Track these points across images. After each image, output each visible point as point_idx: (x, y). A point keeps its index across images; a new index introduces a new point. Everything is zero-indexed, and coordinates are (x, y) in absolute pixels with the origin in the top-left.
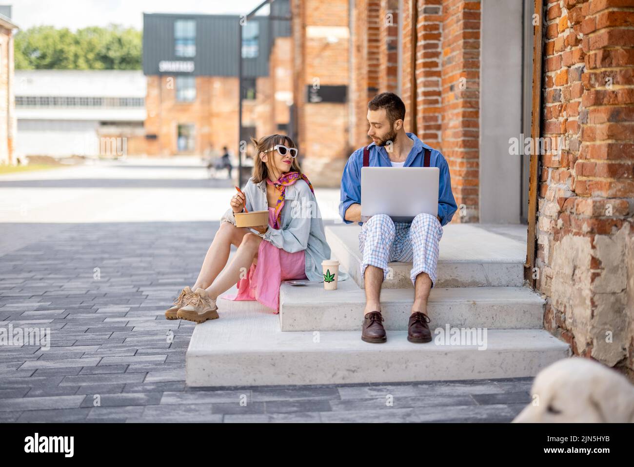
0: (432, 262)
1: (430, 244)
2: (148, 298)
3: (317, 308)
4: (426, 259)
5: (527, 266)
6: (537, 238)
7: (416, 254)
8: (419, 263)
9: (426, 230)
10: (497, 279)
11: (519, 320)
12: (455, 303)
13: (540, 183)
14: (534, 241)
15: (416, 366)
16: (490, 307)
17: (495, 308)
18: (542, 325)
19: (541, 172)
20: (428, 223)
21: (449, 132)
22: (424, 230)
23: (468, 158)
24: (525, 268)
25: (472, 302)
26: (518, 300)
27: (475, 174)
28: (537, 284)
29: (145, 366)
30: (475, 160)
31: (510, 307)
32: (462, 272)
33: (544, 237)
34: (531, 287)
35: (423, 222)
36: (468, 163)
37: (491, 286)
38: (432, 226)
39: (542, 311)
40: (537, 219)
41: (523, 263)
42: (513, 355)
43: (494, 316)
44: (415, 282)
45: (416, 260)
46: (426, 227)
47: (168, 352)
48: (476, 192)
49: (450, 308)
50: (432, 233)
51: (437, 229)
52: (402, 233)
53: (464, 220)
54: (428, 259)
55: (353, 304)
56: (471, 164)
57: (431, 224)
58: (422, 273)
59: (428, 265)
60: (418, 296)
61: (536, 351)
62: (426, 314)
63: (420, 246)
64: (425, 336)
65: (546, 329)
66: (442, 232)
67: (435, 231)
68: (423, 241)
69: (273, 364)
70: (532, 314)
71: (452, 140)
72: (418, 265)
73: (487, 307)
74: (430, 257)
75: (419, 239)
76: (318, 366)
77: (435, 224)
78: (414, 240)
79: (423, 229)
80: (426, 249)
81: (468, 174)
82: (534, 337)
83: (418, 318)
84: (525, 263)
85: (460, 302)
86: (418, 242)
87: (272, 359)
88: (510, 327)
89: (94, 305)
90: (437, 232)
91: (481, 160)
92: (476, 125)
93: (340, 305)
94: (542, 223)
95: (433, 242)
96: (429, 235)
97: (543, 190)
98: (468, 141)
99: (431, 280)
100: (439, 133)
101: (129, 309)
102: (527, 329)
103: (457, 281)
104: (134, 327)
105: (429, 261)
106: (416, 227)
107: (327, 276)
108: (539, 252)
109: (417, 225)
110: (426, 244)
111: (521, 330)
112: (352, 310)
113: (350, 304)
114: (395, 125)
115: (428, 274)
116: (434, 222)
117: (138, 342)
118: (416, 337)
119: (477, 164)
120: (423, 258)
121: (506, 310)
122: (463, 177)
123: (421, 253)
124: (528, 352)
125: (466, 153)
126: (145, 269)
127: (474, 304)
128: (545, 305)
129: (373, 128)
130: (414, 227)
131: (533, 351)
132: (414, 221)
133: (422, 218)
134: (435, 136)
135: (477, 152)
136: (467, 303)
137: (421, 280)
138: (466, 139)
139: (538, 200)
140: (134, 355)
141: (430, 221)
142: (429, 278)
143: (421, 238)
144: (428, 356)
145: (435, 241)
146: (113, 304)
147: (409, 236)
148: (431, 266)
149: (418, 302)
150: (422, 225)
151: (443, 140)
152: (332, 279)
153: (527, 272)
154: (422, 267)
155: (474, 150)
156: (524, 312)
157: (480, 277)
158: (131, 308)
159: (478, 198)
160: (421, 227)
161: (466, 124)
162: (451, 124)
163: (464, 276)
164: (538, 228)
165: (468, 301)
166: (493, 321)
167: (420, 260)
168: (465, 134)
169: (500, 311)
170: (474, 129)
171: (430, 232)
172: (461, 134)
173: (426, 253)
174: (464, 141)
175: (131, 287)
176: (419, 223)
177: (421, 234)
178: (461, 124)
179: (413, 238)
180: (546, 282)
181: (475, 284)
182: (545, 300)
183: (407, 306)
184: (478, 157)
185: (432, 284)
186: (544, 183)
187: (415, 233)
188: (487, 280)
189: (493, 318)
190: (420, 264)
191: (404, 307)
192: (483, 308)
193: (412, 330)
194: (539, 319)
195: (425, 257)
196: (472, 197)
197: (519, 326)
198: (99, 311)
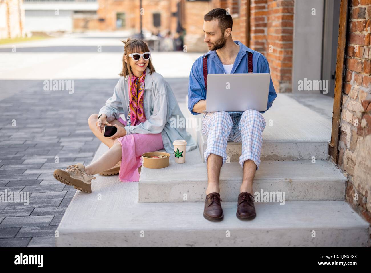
0: (257, 151)
1: (255, 136)
2: (64, 148)
3: (166, 185)
4: (252, 148)
5: (332, 145)
6: (341, 125)
7: (244, 143)
8: (246, 151)
9: (252, 125)
10: (308, 154)
11: (326, 193)
12: (275, 181)
13: (344, 82)
14: (338, 128)
15: (243, 241)
16: (303, 183)
17: (307, 184)
18: (344, 197)
19: (346, 74)
20: (253, 118)
21: (272, 29)
22: (251, 124)
23: (285, 48)
24: (330, 147)
25: (289, 180)
26: (326, 178)
27: (290, 59)
28: (339, 161)
29: (33, 230)
30: (290, 50)
31: (319, 184)
32: (280, 149)
33: (346, 126)
34: (334, 162)
35: (250, 118)
36: (285, 51)
37: (303, 160)
38: (257, 121)
39: (344, 187)
40: (341, 111)
41: (328, 143)
42: (323, 233)
43: (306, 191)
44: (243, 166)
45: (244, 148)
46: (252, 122)
47: (56, 212)
48: (290, 72)
49: (271, 185)
50: (257, 127)
51: (261, 123)
52: (235, 121)
53: (282, 91)
54: (253, 148)
55: (194, 182)
56: (287, 53)
57: (256, 119)
58: (249, 160)
59: (254, 152)
60: (245, 178)
61: (342, 230)
62: (252, 194)
63: (247, 137)
64: (250, 214)
65: (347, 201)
66: (265, 125)
67: (260, 125)
68: (250, 134)
69: (126, 240)
70: (336, 189)
71: (274, 35)
72: (245, 153)
73: (300, 184)
74: (255, 146)
75: (246, 131)
76: (162, 242)
77: (259, 119)
78: (243, 131)
79: (249, 123)
80: (252, 140)
81: (285, 59)
82: (339, 211)
83: (245, 198)
84: (330, 142)
85: (279, 180)
86: (246, 133)
87: (125, 236)
88: (318, 199)
89: (24, 156)
90: (261, 125)
91: (294, 50)
92: (291, 25)
93: (185, 183)
94: (345, 115)
95: (258, 134)
96: (254, 129)
97: (347, 89)
98: (285, 36)
99: (256, 165)
100: (266, 29)
101: (45, 160)
102: (332, 200)
103: (276, 156)
104: (42, 180)
105: (254, 150)
106: (244, 121)
107: (177, 153)
108: (342, 137)
109: (245, 120)
110: (252, 136)
111: (327, 202)
112: (193, 187)
113: (192, 182)
114: (226, 33)
115: (254, 161)
116: (258, 117)
117: (39, 198)
118: (243, 216)
119: (292, 53)
120: (249, 148)
121: (315, 186)
122: (282, 62)
123: (249, 143)
124: (335, 230)
125: (284, 45)
126: (71, 119)
127: (291, 181)
128: (347, 182)
129: (208, 36)
130: (243, 121)
131: (339, 230)
132: (243, 117)
133: (249, 114)
134: (263, 31)
135: (292, 44)
136: (284, 180)
137: (247, 165)
138: (284, 35)
139: (342, 96)
140: (29, 216)
141: (255, 117)
142: (255, 164)
143: (248, 130)
144: (252, 234)
145: (259, 133)
146: (37, 155)
147: (239, 128)
148: (256, 154)
149: (246, 183)
150: (249, 120)
151: (268, 34)
152: (181, 155)
153: (331, 150)
154: (249, 156)
155: (289, 42)
156: (330, 188)
157: (294, 153)
158: (48, 159)
159: (291, 76)
160: (248, 122)
161: (284, 24)
162: (274, 23)
163: (283, 152)
164: (341, 118)
165: (285, 179)
166: (305, 195)
167: (247, 149)
168: (284, 31)
169: (311, 187)
170: (290, 28)
171: (255, 126)
172: (280, 31)
173: (252, 143)
174: (282, 36)
175: (55, 137)
176: (247, 118)
177: (248, 127)
178: (281, 24)
179: (242, 130)
180: (348, 162)
181: (291, 159)
182: (347, 177)
183: (237, 183)
184: (292, 47)
185: (257, 167)
186: (348, 83)
187: (243, 126)
188: (300, 155)
189: (305, 192)
190: (247, 153)
191: (235, 184)
192: (297, 185)
193: (240, 209)
194: (342, 193)
195: (251, 146)
196: (287, 75)
197: (326, 198)
198: (24, 163)
